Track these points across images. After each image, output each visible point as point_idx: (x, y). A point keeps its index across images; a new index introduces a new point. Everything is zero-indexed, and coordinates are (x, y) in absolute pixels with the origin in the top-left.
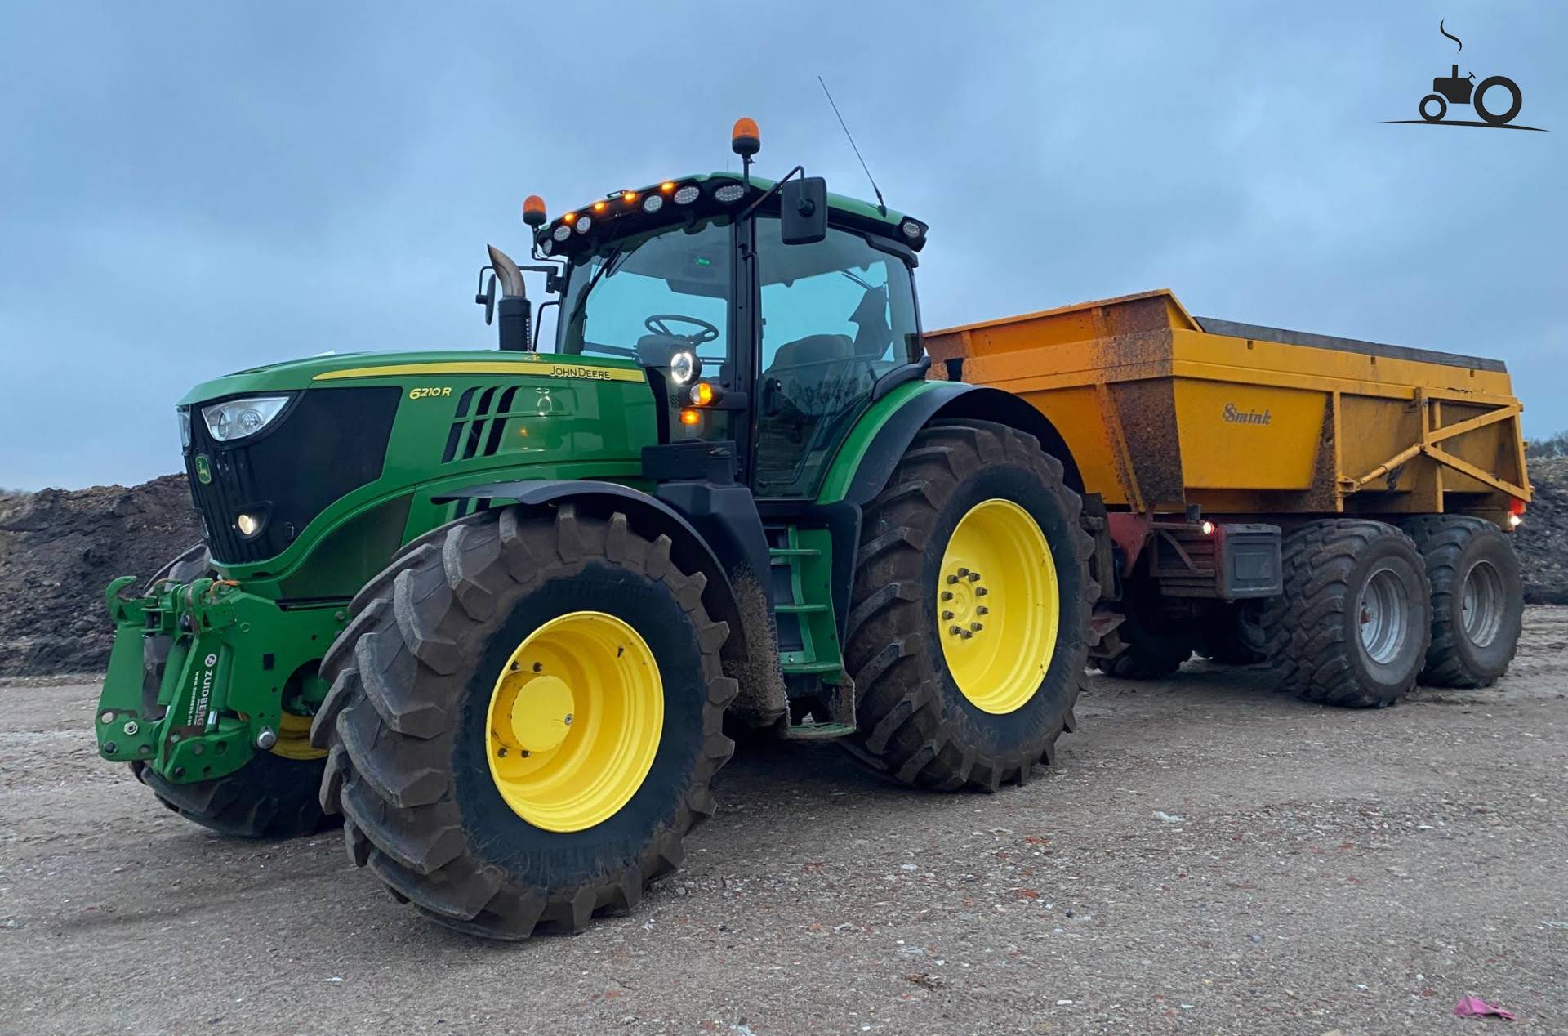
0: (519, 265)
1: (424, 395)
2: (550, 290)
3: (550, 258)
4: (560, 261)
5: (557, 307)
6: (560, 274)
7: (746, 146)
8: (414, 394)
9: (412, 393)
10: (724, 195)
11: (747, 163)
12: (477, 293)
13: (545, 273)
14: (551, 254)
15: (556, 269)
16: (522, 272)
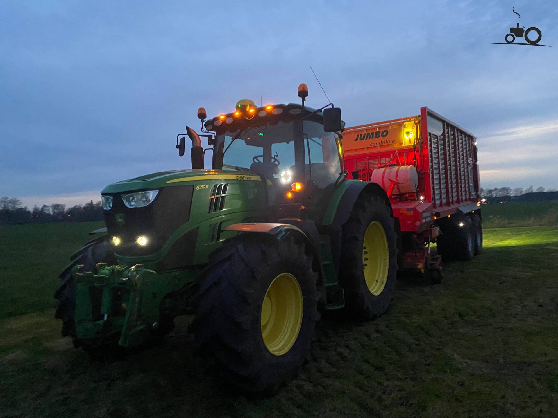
0: (198, 134)
1: (200, 188)
2: (209, 144)
3: (209, 132)
4: (213, 134)
5: (212, 151)
6: (213, 138)
7: (303, 93)
8: (198, 188)
9: (197, 188)
10: (292, 112)
11: (304, 100)
12: (177, 144)
13: (208, 138)
14: (210, 130)
15: (212, 136)
16: (200, 137)
